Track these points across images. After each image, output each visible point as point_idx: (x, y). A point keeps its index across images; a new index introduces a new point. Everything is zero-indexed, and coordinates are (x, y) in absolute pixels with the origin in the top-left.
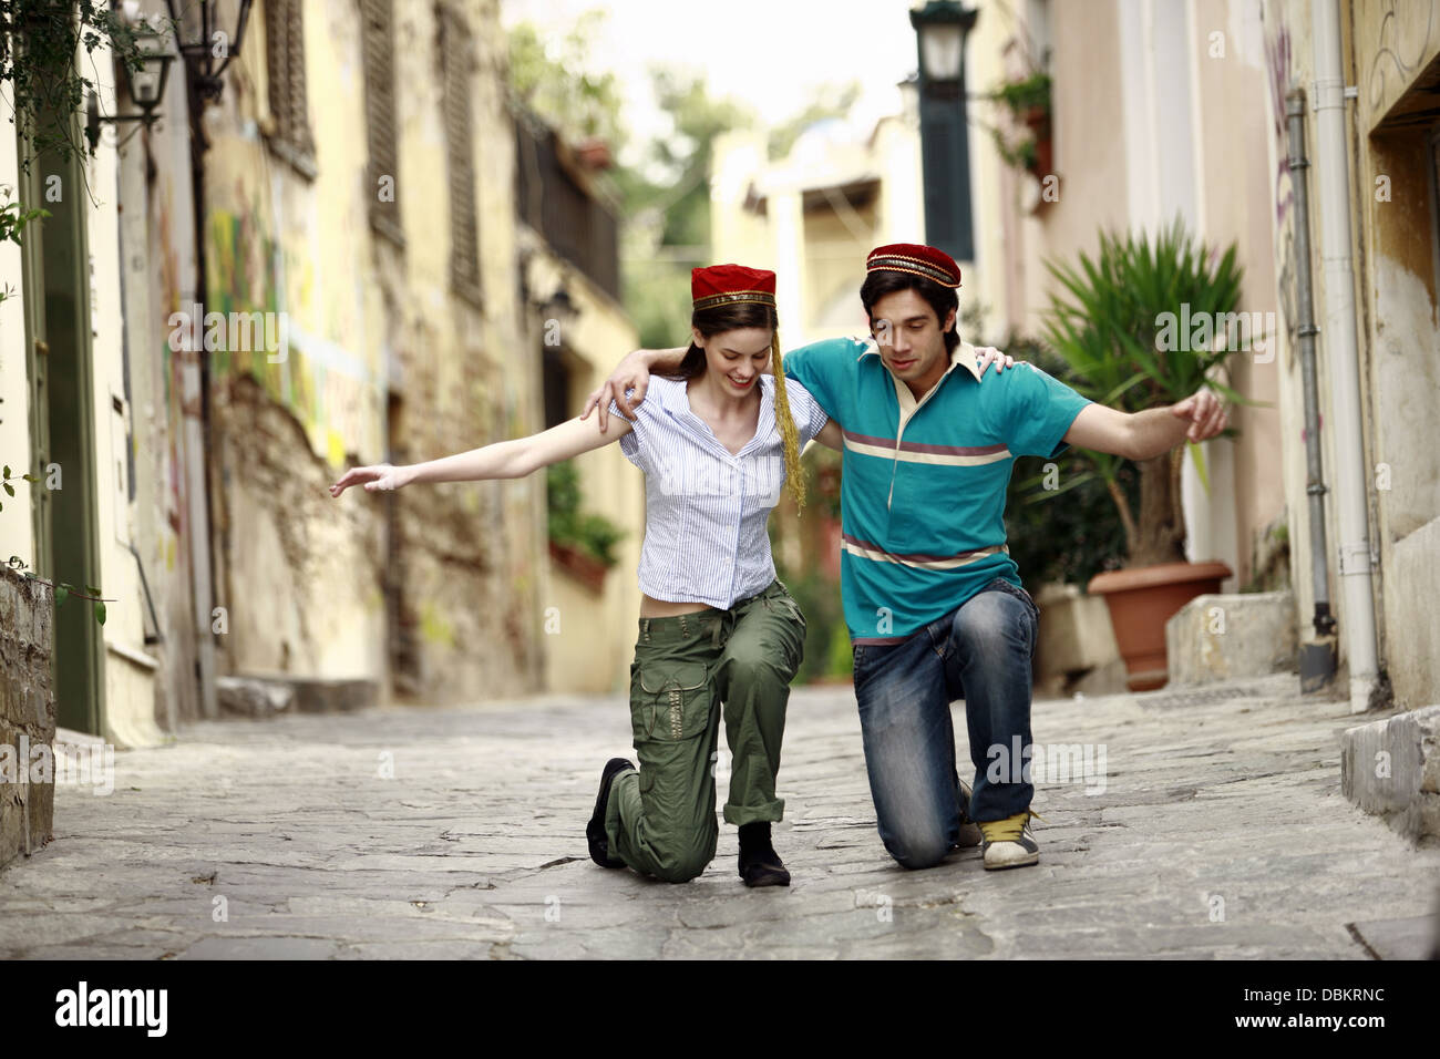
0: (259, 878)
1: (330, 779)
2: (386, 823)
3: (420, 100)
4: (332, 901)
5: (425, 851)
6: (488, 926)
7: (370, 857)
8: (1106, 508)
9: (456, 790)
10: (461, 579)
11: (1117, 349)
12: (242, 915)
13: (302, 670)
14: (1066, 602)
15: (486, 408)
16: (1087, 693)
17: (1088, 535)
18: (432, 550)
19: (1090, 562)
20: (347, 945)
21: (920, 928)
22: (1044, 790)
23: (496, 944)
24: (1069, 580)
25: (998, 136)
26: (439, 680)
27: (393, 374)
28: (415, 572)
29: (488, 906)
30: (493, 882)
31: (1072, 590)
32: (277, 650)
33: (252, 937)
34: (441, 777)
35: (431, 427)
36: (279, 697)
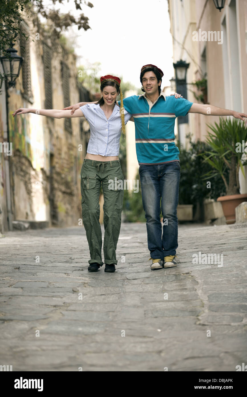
0: (29, 268)
1: (42, 245)
2: (57, 255)
3: (57, 84)
4: (46, 273)
5: (67, 262)
6: (82, 279)
7: (54, 263)
8: (221, 181)
9: (72, 248)
10: (67, 197)
11: (224, 145)
12: (27, 276)
13: (31, 219)
14: (211, 203)
15: (73, 157)
16: (217, 224)
17: (216, 187)
18: (61, 191)
19: (217, 194)
20: (51, 283)
21: (182, 279)
22: (208, 247)
23: (85, 283)
24: (212, 198)
25: (194, 93)
26: (62, 221)
27: (51, 149)
28: (57, 196)
29: (82, 275)
30: (83, 269)
31: (213, 200)
32: (25, 214)
33: (29, 282)
34: (68, 245)
35: (60, 162)
36: (27, 225)
